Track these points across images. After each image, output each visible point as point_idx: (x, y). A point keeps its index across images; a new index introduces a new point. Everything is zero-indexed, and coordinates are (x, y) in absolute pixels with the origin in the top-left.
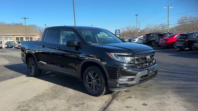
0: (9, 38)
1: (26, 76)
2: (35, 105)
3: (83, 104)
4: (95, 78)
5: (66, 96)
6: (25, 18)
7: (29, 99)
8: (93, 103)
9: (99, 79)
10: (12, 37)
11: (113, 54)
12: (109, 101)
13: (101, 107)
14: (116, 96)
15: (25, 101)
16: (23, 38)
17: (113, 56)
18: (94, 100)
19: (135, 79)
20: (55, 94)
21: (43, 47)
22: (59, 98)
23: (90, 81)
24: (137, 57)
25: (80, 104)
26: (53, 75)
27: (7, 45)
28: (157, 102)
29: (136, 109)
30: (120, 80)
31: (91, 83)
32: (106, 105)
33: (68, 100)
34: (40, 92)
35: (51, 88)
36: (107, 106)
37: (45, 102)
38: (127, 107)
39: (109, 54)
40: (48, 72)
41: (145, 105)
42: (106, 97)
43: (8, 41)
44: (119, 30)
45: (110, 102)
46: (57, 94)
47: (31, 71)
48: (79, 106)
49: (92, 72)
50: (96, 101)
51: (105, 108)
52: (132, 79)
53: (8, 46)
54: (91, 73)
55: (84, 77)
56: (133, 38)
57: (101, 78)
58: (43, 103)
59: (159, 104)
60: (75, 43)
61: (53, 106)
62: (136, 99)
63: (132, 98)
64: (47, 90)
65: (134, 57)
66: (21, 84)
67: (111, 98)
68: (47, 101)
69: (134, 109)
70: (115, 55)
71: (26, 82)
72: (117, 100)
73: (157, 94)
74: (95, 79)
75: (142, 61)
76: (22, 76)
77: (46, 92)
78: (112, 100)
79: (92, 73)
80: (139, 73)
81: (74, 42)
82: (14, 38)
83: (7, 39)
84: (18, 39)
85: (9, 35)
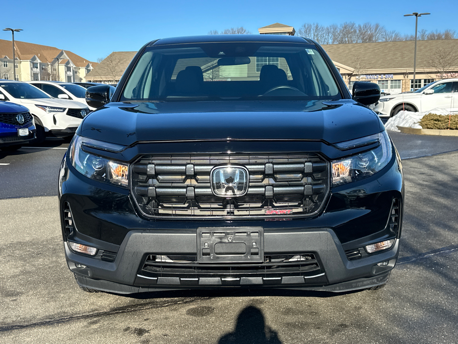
6: (416, 15)
10: (401, 77)
80: (132, 235)
82: (407, 81)
83: (385, 85)
84: (418, 84)
85: (391, 74)
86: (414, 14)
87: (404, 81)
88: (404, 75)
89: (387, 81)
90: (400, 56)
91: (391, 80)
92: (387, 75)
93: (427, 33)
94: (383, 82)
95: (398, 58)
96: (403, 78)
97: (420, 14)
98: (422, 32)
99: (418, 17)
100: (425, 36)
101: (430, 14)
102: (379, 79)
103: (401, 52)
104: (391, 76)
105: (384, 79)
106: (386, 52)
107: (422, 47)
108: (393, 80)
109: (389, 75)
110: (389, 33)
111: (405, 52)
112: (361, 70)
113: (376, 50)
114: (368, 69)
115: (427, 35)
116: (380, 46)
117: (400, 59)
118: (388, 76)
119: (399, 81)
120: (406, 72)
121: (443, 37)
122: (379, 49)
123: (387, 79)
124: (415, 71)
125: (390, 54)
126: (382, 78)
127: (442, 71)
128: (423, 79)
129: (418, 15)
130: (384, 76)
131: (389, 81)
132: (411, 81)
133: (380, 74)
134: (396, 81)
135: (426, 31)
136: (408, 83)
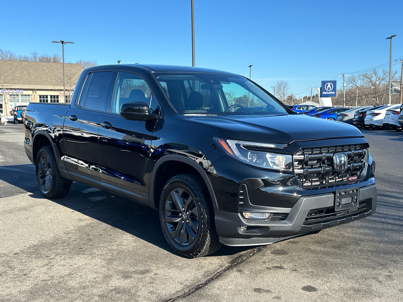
0: (20, 96)
1: (30, 195)
2: (25, 265)
3: (143, 273)
4: (186, 206)
5: (109, 250)
6: (62, 42)
7: (17, 250)
8: (174, 273)
9: (195, 211)
10: (30, 92)
11: (232, 143)
12: (218, 271)
13: (188, 283)
14: (243, 261)
15: (4, 254)
16: (57, 97)
17: (234, 147)
18: (178, 266)
19: (289, 215)
20: (85, 242)
21: (73, 120)
22: (91, 254)
23: (176, 214)
24: (303, 154)
25: (136, 272)
26: (99, 198)
27: (15, 115)
28: (351, 284)
29: (278, 298)
30: (247, 215)
31: (178, 220)
32: (204, 281)
33: (110, 261)
34: (49, 237)
35: (80, 229)
36: (206, 284)
37: (51, 259)
38: (258, 290)
39: (222, 143)
40: (89, 190)
41: (310, 291)
42: (213, 262)
43: (18, 104)
44: (334, 83)
45: (219, 276)
46: (90, 243)
47: (44, 183)
48: (131, 277)
49: (181, 191)
50: (181, 268)
51: (198, 288)
52: (285, 217)
53: (15, 119)
54: (177, 192)
55: (161, 202)
56: (373, 107)
57: (200, 206)
58: (46, 261)
59: (351, 292)
60: (143, 111)
61: (67, 272)
62: (294, 273)
63: (283, 269)
64: (67, 233)
65: (292, 155)
66: (10, 213)
67: (227, 265)
68: (58, 258)
69: (274, 295)
70: (238, 146)
71: (25, 209)
72: (240, 271)
73: (363, 266)
74: (187, 211)
75: (320, 167)
76: (20, 195)
77: (65, 237)
78: (228, 269)
79: (180, 194)
80: (304, 199)
81: (141, 108)
82: (35, 96)
83: (16, 98)
84: (45, 99)
85: (21, 89)
86: (61, 41)
87: (33, 96)
88: (32, 90)
89: (18, 95)
90: (27, 74)
91: (22, 95)
92: (17, 90)
93: (38, 55)
94: (14, 96)
95: (26, 76)
96: (32, 94)
97: (66, 42)
98: (34, 55)
99: (64, 44)
100: (37, 58)
101: (73, 43)
102: (11, 94)
103: (27, 71)
104: (21, 92)
105: (15, 94)
106: (13, 70)
107: (45, 68)
108: (23, 95)
109: (20, 90)
110: (5, 53)
111: (31, 71)
112: (5, 85)
113: (4, 67)
114: (12, 84)
115: (38, 58)
116: (7, 64)
117: (27, 76)
118: (18, 92)
119: (29, 96)
120: (34, 88)
121: (52, 60)
122: (6, 66)
123: (18, 94)
124: (64, 88)
125: (18, 72)
126: (13, 92)
127: (70, 89)
128: (49, 95)
129: (64, 43)
130: (15, 91)
131: (19, 95)
132: (39, 96)
133: (11, 89)
134: (25, 96)
135: (37, 53)
136: (37, 99)
